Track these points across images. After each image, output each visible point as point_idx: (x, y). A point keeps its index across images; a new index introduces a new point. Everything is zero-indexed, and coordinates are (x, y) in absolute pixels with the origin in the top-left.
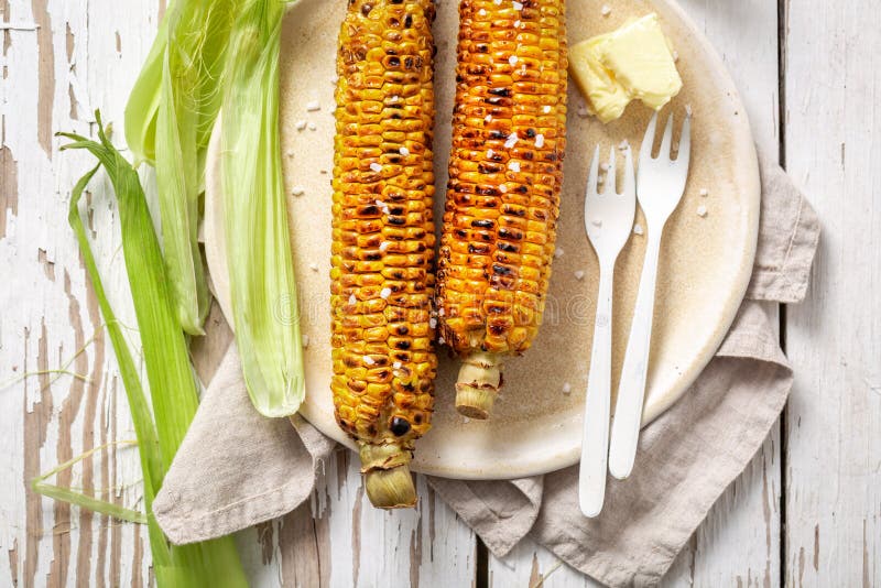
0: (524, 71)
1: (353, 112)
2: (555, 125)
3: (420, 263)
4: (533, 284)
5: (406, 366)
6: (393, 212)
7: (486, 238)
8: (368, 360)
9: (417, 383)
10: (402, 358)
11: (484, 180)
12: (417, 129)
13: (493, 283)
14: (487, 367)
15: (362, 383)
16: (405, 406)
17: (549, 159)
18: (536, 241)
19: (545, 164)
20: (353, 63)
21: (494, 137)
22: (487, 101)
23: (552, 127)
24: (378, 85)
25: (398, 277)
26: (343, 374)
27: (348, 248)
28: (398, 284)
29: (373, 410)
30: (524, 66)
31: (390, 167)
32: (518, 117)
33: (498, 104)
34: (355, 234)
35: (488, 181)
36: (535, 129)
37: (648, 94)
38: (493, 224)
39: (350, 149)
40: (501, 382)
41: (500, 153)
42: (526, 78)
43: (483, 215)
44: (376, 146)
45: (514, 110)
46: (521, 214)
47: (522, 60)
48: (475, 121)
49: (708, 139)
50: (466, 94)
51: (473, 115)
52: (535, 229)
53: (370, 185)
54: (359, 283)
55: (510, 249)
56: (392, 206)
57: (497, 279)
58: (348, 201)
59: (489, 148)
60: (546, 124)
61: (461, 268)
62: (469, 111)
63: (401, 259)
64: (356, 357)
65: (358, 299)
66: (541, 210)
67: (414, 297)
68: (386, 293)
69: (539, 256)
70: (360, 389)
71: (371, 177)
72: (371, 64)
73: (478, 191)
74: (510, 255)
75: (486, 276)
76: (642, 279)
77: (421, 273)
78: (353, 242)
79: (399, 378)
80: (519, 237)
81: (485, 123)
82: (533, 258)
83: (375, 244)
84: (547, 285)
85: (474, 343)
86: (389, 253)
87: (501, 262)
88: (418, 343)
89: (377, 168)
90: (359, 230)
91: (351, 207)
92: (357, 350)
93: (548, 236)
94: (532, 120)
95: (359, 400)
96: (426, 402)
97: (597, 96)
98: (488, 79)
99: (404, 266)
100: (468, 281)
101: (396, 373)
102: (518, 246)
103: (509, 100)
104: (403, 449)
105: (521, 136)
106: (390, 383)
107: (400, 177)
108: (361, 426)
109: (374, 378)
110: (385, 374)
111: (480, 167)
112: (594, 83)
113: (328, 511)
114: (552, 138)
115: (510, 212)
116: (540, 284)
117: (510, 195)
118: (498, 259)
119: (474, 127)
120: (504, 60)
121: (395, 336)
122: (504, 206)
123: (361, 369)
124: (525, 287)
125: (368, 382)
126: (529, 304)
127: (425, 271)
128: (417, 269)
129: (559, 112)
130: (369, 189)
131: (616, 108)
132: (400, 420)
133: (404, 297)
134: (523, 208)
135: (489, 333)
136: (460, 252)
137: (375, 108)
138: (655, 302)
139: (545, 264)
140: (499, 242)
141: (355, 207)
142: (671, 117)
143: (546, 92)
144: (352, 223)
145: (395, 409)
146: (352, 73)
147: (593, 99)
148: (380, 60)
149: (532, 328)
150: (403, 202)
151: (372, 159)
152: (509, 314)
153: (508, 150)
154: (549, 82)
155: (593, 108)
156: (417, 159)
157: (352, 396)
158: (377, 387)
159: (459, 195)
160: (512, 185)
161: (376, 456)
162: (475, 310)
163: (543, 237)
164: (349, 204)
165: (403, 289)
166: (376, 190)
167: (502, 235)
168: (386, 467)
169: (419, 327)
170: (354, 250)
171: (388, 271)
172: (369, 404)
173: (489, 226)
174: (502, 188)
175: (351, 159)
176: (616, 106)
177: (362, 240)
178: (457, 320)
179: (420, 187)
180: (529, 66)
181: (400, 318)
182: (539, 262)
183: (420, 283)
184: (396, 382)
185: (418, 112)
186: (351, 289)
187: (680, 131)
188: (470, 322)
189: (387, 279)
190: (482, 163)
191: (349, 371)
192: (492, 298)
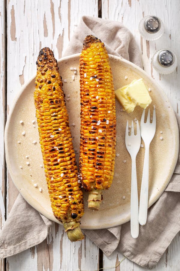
0: (101, 100)
1: (42, 120)
2: (112, 116)
3: (71, 164)
4: (109, 167)
5: (72, 197)
6: (60, 149)
7: (93, 154)
8: (60, 197)
9: (77, 201)
10: (71, 194)
11: (91, 136)
12: (63, 122)
13: (96, 168)
14: (97, 194)
15: (60, 204)
16: (74, 209)
17: (111, 127)
18: (109, 153)
19: (110, 129)
20: (39, 104)
21: (93, 122)
22: (90, 111)
23: (111, 117)
24: (47, 111)
25: (65, 169)
26: (54, 202)
27: (48, 163)
28: (65, 171)
29: (65, 212)
30: (101, 99)
31: (56, 135)
32: (100, 115)
33: (94, 111)
34: (49, 158)
35: (92, 136)
36: (106, 118)
37: (142, 104)
38: (95, 149)
39: (43, 132)
40: (102, 199)
41: (95, 127)
42: (102, 103)
43: (91, 147)
44: (51, 129)
45: (99, 113)
46: (103, 145)
47: (100, 97)
48: (87, 117)
49: (161, 115)
50: (84, 109)
51: (86, 115)
52: (109, 150)
53: (51, 142)
54: (53, 173)
55: (101, 157)
56: (59, 147)
57: (98, 167)
58: (45, 148)
59: (92, 125)
60: (109, 116)
61: (86, 164)
62: (85, 114)
63: (65, 163)
64: (56, 197)
65: (54, 178)
66: (110, 144)
67: (71, 174)
68: (62, 175)
69: (110, 158)
70: (59, 206)
71: (51, 140)
72: (45, 104)
73: (90, 139)
74: (101, 159)
75: (94, 166)
76: (144, 161)
77: (72, 166)
78: (49, 161)
79: (71, 201)
80: (103, 153)
81: (90, 118)
82: (108, 159)
83: (56, 160)
84: (114, 167)
85: (92, 187)
86: (61, 162)
87: (98, 161)
88: (75, 188)
89: (52, 136)
90: (50, 157)
91: (47, 150)
92: (56, 194)
93: (113, 151)
94: (104, 116)
95: (60, 210)
96: (81, 206)
97: (126, 105)
98: (90, 104)
99: (66, 165)
100: (89, 168)
101: (70, 199)
102: (104, 156)
103: (97, 110)
104: (77, 222)
105: (101, 121)
106: (69, 203)
107: (60, 138)
108: (62, 218)
109: (63, 202)
110: (66, 200)
111: (90, 131)
112: (124, 101)
113: (52, 242)
114: (111, 121)
115: (100, 145)
116: (112, 167)
117: (100, 140)
118: (98, 160)
119: (86, 119)
120: (94, 97)
121: (68, 188)
122: (98, 144)
123: (59, 200)
124: (107, 169)
125: (62, 204)
126: (108, 174)
127: (73, 165)
128: (71, 166)
129: (113, 112)
130: (51, 143)
131: (132, 109)
132: (74, 214)
133: (68, 175)
134: (104, 144)
135: (96, 184)
136: (86, 159)
137: (48, 118)
138: (149, 168)
139: (113, 160)
140: (97, 155)
141: (48, 150)
142: (149, 110)
143: (109, 106)
144: (48, 155)
145: (72, 210)
146: (39, 108)
147: (125, 106)
148: (48, 102)
149: (110, 181)
150: (63, 145)
151: (50, 134)
152: (103, 177)
153: (98, 126)
154: (109, 103)
155: (124, 109)
156: (65, 131)
157: (57, 209)
158: (65, 205)
159: (84, 141)
160: (100, 137)
161: (68, 226)
162: (91, 177)
163: (111, 152)
164: (46, 149)
165: (67, 173)
166: (54, 143)
167: (98, 153)
168: (72, 229)
169: (75, 184)
170: (50, 163)
171: (62, 168)
172: (63, 211)
173: (94, 150)
174: (97, 138)
175: (44, 135)
176: (131, 108)
177: (52, 159)
178: (86, 181)
179: (67, 140)
180: (102, 99)
181: (68, 182)
182: (110, 160)
183: (72, 170)
184: (70, 202)
185: (62, 116)
186: (51, 175)
187: (153, 114)
188: (90, 181)
189: (62, 170)
190: (90, 130)
191: (55, 201)
192: (97, 173)
